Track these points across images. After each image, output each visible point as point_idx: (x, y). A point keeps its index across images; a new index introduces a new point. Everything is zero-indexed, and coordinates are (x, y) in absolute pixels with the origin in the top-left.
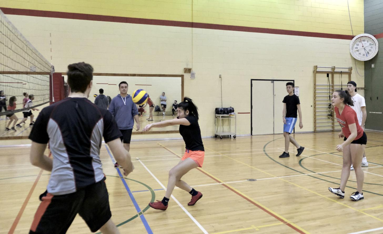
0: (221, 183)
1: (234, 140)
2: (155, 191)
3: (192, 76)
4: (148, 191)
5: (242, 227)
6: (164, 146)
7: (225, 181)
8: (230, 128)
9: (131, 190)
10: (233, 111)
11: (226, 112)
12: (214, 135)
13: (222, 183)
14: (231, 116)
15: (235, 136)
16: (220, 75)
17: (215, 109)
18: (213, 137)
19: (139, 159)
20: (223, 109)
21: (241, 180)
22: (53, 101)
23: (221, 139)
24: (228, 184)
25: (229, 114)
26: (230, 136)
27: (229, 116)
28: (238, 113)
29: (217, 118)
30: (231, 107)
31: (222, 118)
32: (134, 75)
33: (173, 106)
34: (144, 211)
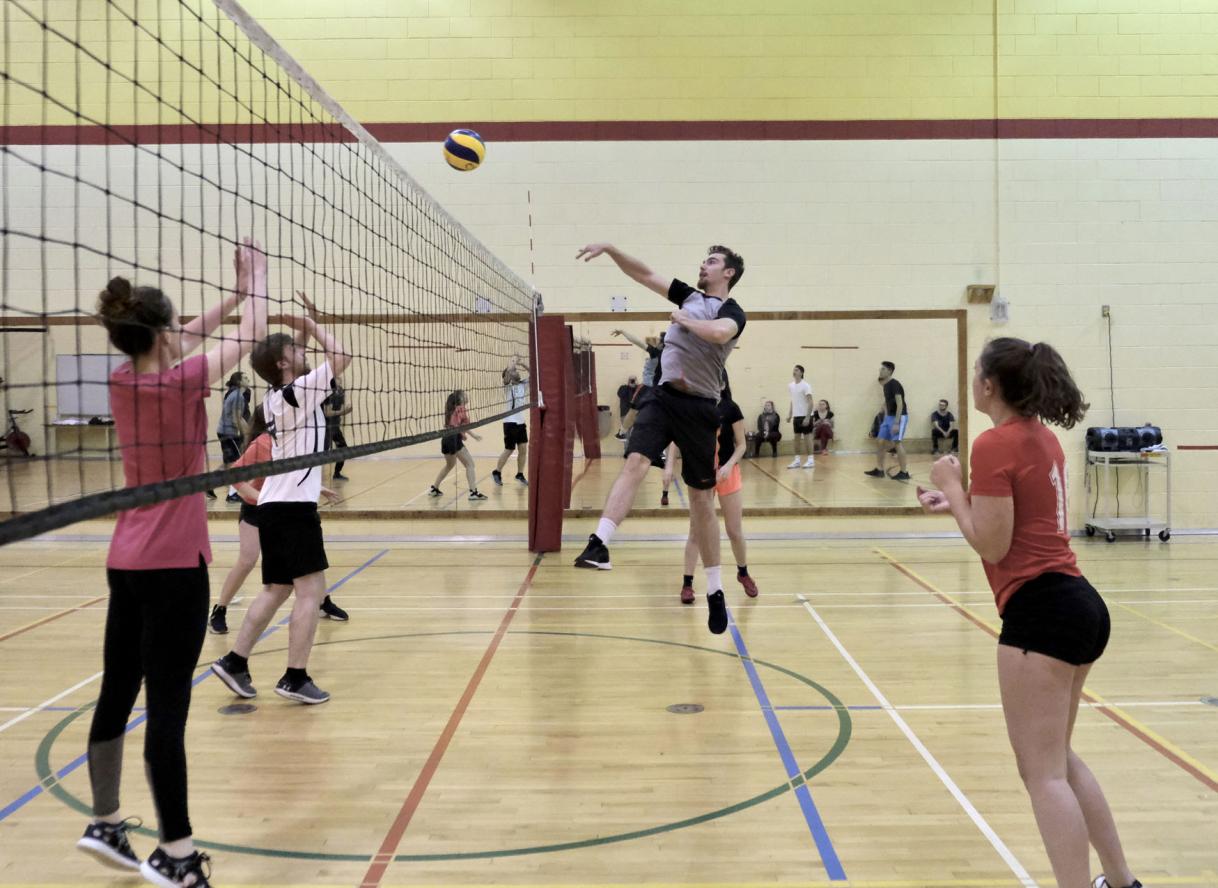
0: (1093, 704)
1: (1161, 548)
2: (851, 712)
3: (998, 315)
4: (830, 708)
5: (1164, 871)
6: (895, 561)
7: (1111, 697)
8: (1147, 501)
9: (774, 701)
10: (1159, 439)
11: (1131, 443)
12: (1083, 528)
13: (1099, 705)
14: (1151, 459)
15: (1165, 535)
16: (1104, 307)
17: (1086, 433)
18: (1077, 534)
19: (807, 601)
20: (1115, 432)
21: (1176, 697)
22: (541, 403)
23: (1110, 541)
24: (1120, 708)
25: (1144, 450)
26: (1148, 531)
27: (1143, 459)
28: (1180, 448)
29: (1092, 463)
30: (1149, 425)
31: (1114, 465)
32: (792, 316)
33: (933, 420)
34: (810, 774)
